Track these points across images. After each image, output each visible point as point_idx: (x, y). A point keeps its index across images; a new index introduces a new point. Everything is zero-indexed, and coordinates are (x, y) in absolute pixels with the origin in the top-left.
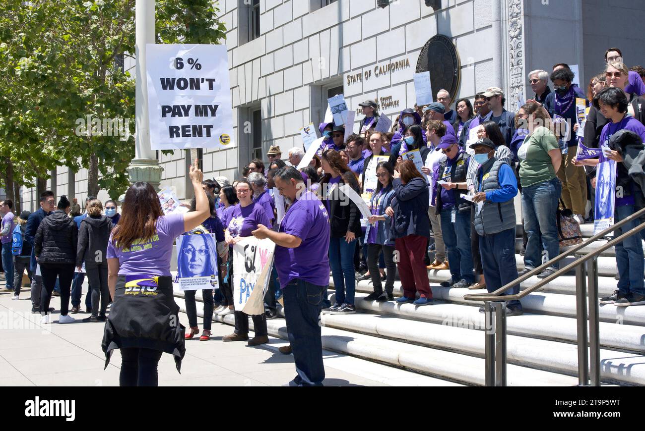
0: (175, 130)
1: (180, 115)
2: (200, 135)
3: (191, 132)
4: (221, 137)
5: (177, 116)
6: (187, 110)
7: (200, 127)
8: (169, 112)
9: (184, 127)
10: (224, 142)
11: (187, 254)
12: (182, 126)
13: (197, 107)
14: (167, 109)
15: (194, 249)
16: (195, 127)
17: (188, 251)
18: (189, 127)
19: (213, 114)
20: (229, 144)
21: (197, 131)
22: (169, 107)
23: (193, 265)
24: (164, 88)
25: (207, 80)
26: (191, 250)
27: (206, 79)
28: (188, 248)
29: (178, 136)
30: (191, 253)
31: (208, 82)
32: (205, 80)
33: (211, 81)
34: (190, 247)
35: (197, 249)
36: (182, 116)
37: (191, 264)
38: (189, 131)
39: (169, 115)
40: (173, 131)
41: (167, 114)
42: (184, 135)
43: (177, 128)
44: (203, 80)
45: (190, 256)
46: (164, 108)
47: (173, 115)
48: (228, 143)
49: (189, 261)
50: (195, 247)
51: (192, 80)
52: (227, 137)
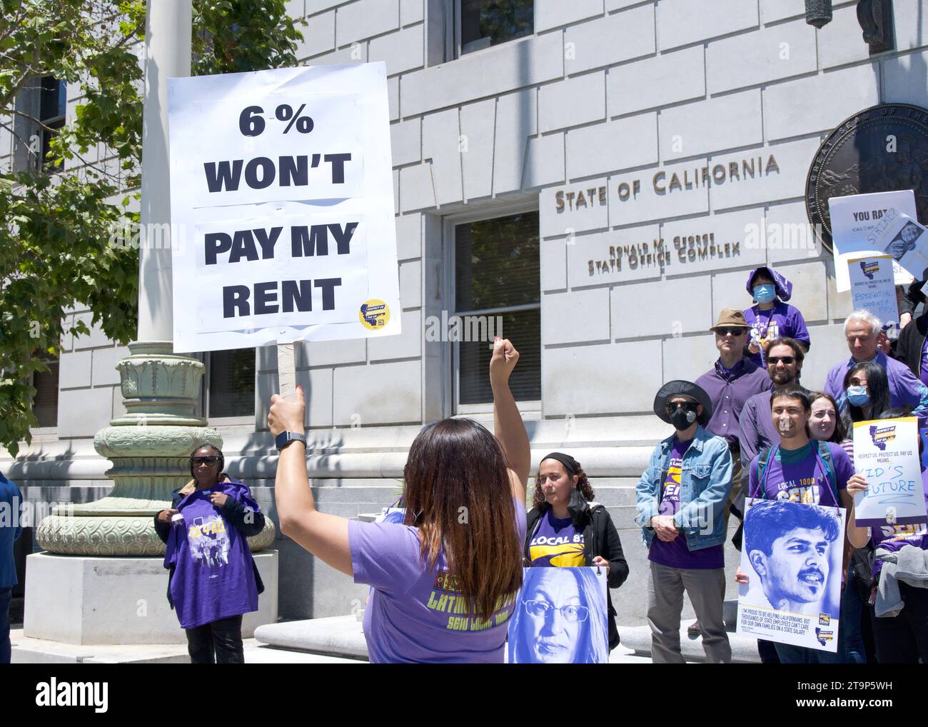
0: (237, 296)
1: (252, 256)
2: (305, 306)
3: (280, 298)
4: (364, 308)
5: (243, 259)
6: (268, 240)
7: (306, 284)
8: (223, 249)
9: (260, 288)
10: (373, 323)
11: (532, 615)
12: (256, 286)
13: (298, 232)
14: (218, 243)
15: (551, 603)
16: (289, 286)
17: (535, 609)
18: (273, 285)
19: (344, 248)
20: (386, 326)
21: (297, 296)
22: (223, 237)
23: (546, 645)
24: (214, 187)
25: (328, 158)
26: (542, 607)
27: (325, 156)
28: (536, 602)
29: (245, 312)
30: (542, 613)
31: (330, 164)
32: (322, 158)
33: (338, 161)
34: (540, 598)
35: (559, 605)
36: (257, 258)
37: (541, 643)
38: (274, 297)
39: (223, 257)
40: (234, 301)
41: (218, 256)
42: (261, 310)
43: (243, 291)
44: (316, 158)
45: (539, 621)
46: (210, 239)
47: (234, 259)
48: (382, 323)
49: (537, 633)
50: (554, 599)
51: (285, 161)
52: (379, 308)
